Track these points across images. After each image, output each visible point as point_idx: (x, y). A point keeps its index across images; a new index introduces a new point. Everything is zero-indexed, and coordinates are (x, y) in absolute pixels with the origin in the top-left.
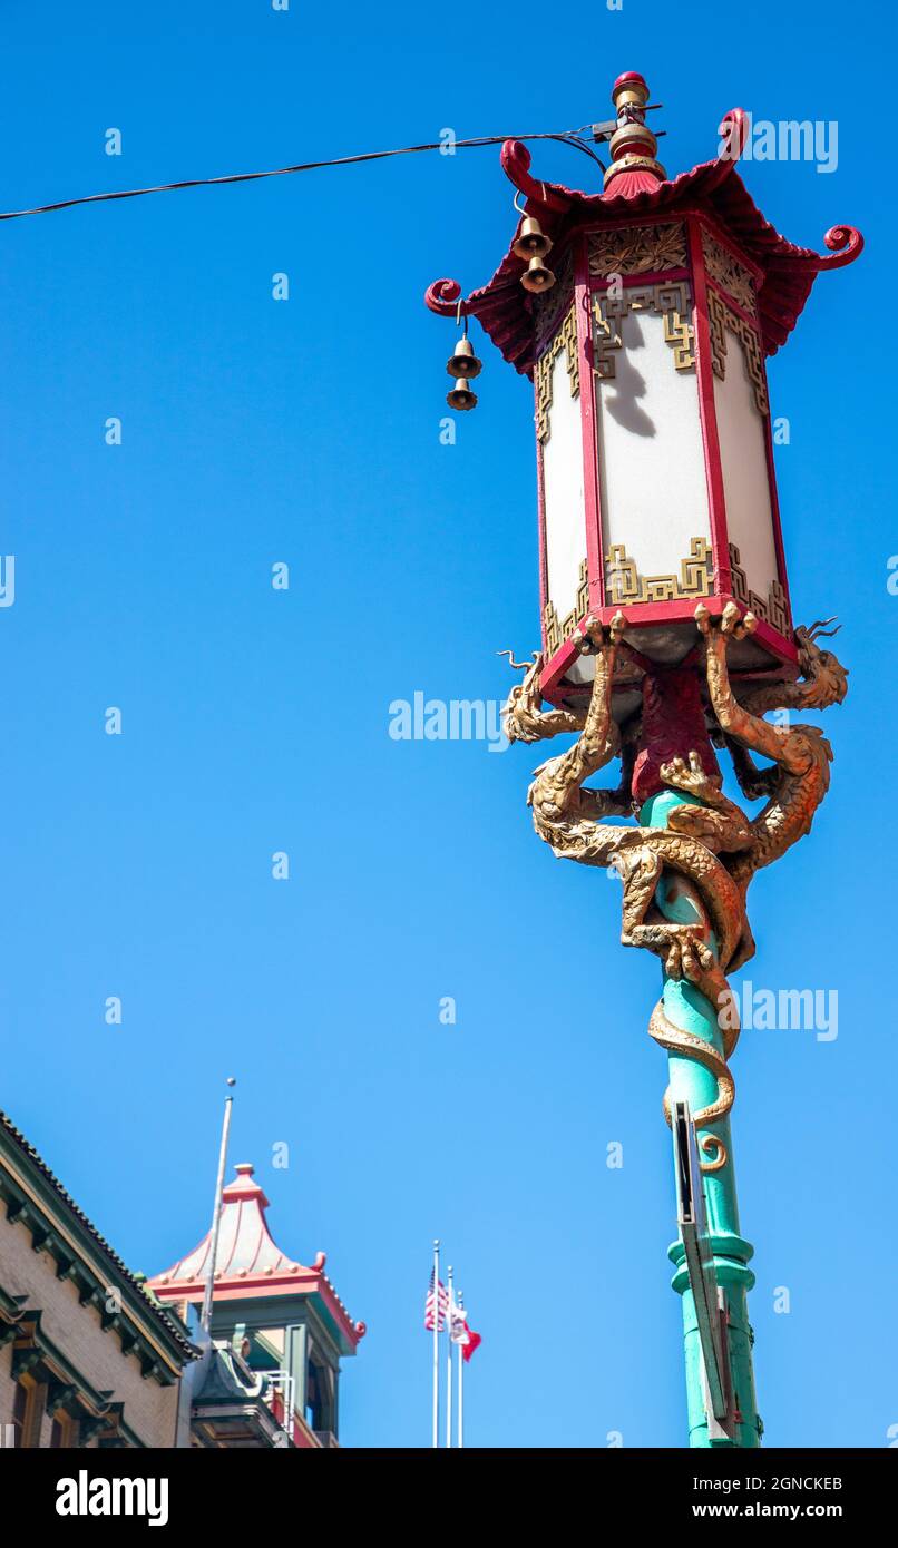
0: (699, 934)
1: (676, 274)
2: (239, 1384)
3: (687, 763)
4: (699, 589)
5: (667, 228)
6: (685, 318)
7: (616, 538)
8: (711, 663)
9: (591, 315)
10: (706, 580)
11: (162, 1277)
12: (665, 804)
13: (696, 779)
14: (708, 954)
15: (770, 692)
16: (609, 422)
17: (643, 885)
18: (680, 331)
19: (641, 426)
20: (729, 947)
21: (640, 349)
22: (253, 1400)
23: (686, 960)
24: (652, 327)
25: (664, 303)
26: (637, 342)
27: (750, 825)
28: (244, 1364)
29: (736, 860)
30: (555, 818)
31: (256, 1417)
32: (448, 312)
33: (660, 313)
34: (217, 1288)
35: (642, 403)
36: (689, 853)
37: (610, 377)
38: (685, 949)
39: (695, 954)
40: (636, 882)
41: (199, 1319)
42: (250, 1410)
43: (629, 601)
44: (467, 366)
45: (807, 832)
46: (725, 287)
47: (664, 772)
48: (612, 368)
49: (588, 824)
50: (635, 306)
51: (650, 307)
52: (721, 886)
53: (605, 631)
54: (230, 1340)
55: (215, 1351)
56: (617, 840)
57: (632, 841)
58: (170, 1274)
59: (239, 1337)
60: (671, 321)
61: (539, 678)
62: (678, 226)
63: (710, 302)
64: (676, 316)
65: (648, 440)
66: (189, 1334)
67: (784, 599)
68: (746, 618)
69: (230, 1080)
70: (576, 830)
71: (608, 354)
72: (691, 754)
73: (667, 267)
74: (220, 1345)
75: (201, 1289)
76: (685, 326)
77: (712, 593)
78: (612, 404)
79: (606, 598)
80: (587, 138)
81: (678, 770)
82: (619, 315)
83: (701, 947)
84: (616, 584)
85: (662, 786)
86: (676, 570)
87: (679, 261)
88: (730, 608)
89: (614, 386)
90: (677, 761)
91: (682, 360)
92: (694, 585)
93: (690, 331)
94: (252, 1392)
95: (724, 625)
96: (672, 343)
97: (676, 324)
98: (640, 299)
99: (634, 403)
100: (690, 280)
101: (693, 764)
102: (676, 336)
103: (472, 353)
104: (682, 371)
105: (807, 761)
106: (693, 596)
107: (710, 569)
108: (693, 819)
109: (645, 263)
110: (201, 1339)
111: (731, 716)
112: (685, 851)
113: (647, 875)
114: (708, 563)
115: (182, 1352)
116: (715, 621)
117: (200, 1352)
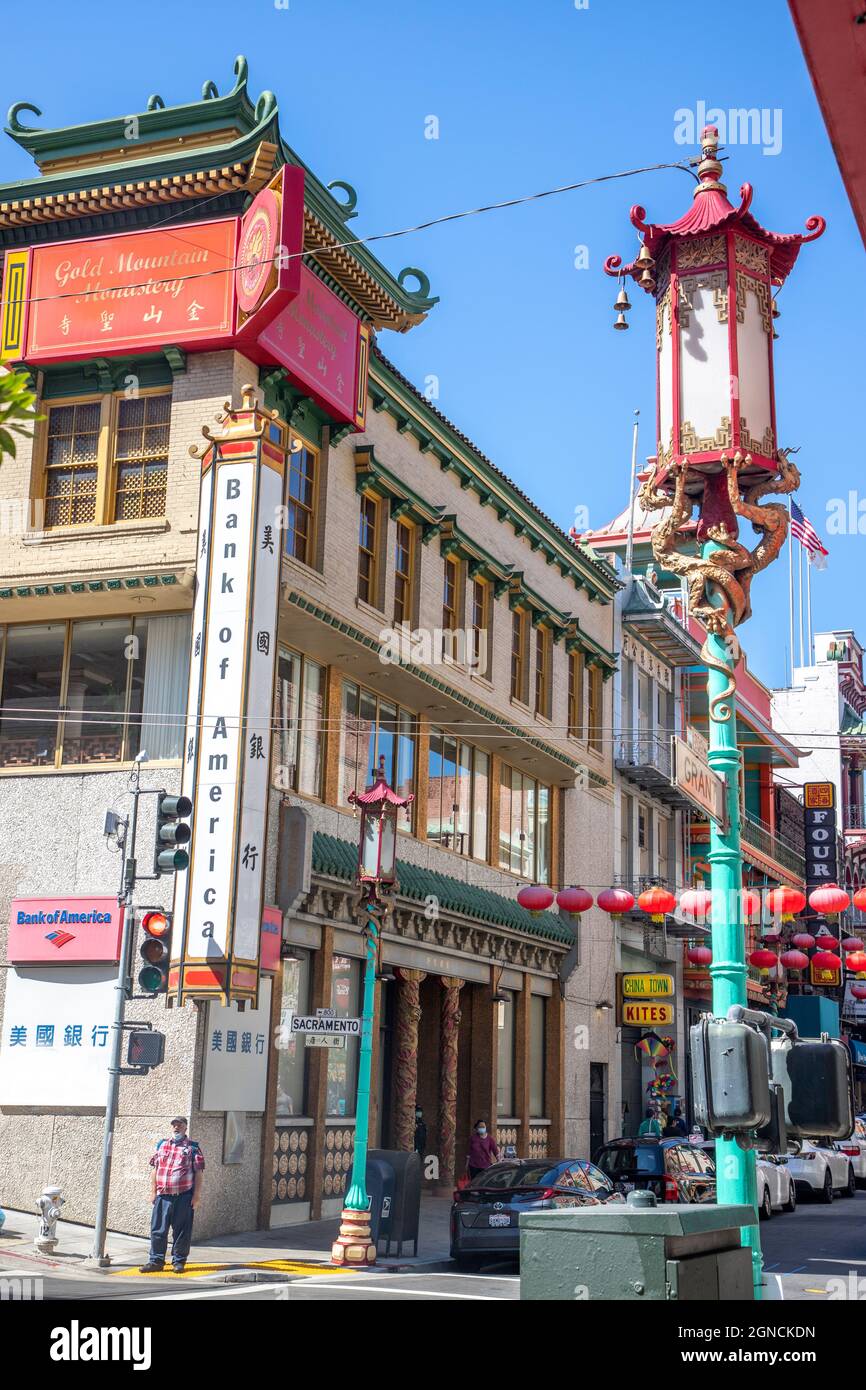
0: (722, 612)
1: (722, 266)
2: (651, 601)
3: (719, 528)
4: (724, 444)
5: (717, 238)
6: (723, 292)
7: (687, 417)
8: (730, 481)
9: (678, 291)
10: (728, 439)
11: (604, 530)
12: (710, 548)
13: (723, 537)
14: (724, 623)
15: (763, 486)
16: (685, 352)
17: (697, 590)
18: (721, 299)
19: (700, 355)
20: (739, 614)
21: (701, 310)
22: (659, 611)
23: (715, 626)
24: (707, 296)
25: (714, 283)
26: (700, 306)
27: (750, 555)
28: (654, 588)
29: (741, 574)
30: (662, 552)
31: (662, 620)
32: (614, 274)
33: (712, 288)
34: (635, 536)
35: (702, 342)
36: (719, 574)
37: (686, 326)
38: (714, 621)
39: (719, 623)
40: (694, 588)
41: (624, 564)
42: (658, 616)
43: (691, 451)
44: (624, 306)
45: (777, 557)
46: (748, 266)
47: (709, 533)
48: (688, 321)
49: (676, 555)
50: (700, 285)
51: (707, 285)
52: (735, 589)
53: (680, 468)
54: (644, 574)
55: (635, 581)
56: (687, 566)
57: (693, 567)
58: (607, 528)
59: (650, 571)
60: (717, 293)
61: (655, 479)
62: (723, 237)
63: (738, 280)
64: (719, 290)
65: (704, 363)
66: (618, 574)
67: (772, 435)
68: (747, 458)
69: (636, 411)
70: (671, 558)
71: (686, 313)
72: (722, 524)
73: (717, 262)
74: (638, 577)
75: (625, 537)
76: (724, 297)
77: (730, 447)
78: (688, 344)
79: (680, 451)
80: (686, 165)
81: (716, 531)
82: (692, 292)
83: (722, 620)
84: (686, 444)
85: (708, 539)
86: (714, 435)
87: (722, 258)
88: (738, 455)
89: (688, 332)
90: (714, 528)
91: (721, 316)
92: (722, 442)
93: (725, 299)
94: (659, 606)
95: (735, 464)
96: (717, 306)
97: (720, 296)
98: (702, 281)
99: (698, 343)
100: (727, 268)
101: (722, 529)
102: (719, 302)
103: (627, 299)
104: (722, 322)
105: (776, 524)
106: (721, 448)
107: (730, 433)
108: (722, 557)
109: (705, 260)
110: (625, 575)
111: (739, 507)
112: (717, 573)
113: (699, 585)
114: (729, 430)
115: (613, 585)
116: (731, 462)
117: (624, 585)
